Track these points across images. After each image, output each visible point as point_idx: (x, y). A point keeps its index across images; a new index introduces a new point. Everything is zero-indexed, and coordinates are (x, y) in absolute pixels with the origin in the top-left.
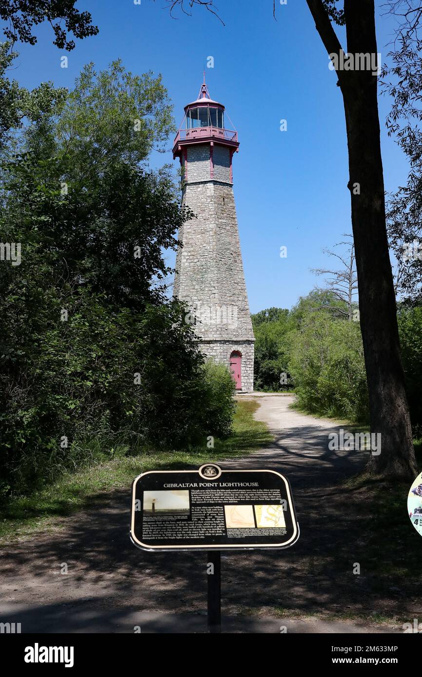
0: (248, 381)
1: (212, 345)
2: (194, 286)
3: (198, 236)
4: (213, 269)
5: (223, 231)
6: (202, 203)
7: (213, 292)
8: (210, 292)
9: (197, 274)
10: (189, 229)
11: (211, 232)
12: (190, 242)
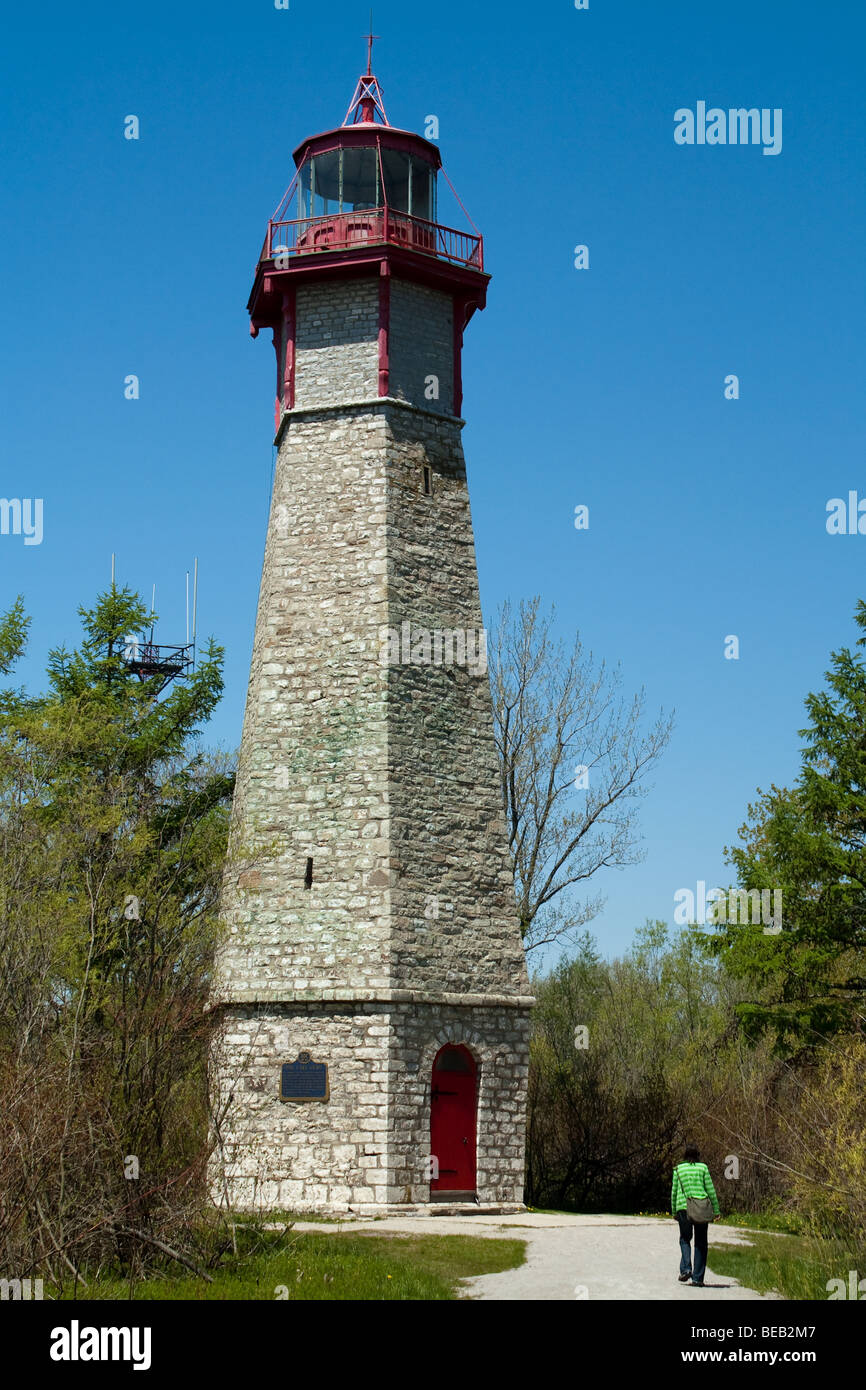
0: (503, 1163)
1: (360, 1020)
2: (303, 788)
3: (324, 605)
4: (374, 726)
5: (418, 588)
6: (346, 484)
7: (374, 813)
8: (361, 814)
9: (318, 747)
10: (292, 577)
11: (373, 590)
12: (295, 627)
